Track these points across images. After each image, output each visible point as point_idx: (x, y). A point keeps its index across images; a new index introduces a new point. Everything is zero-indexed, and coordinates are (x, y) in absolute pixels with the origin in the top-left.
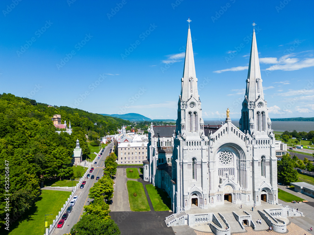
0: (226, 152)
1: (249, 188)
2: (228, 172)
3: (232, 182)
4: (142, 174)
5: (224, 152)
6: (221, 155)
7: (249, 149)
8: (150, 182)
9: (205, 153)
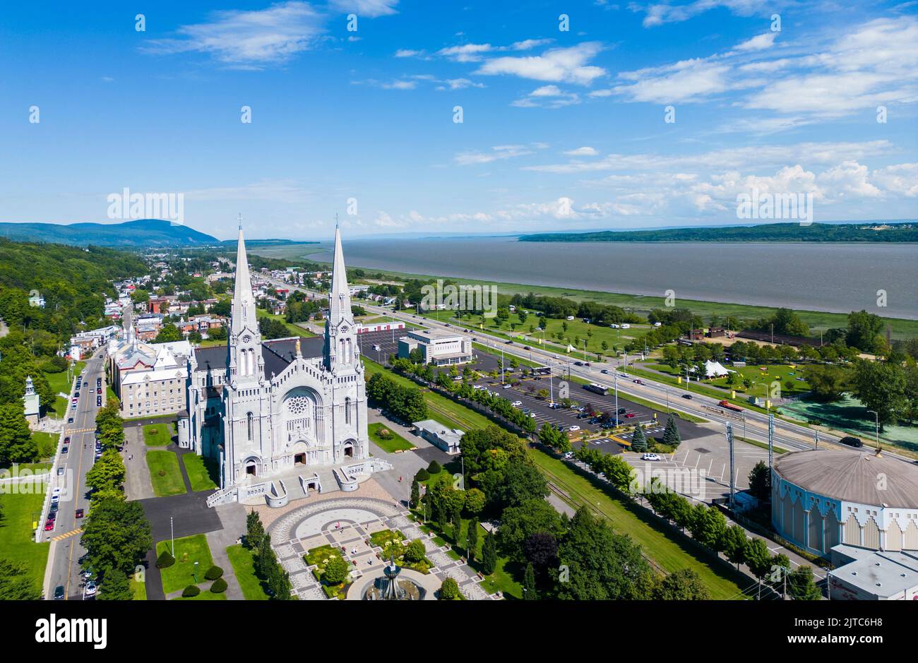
0: (297, 398)
1: (328, 442)
2: (300, 425)
3: (305, 438)
4: (176, 435)
5: (295, 398)
6: (292, 402)
7: (327, 391)
8: (192, 449)
9: (265, 404)
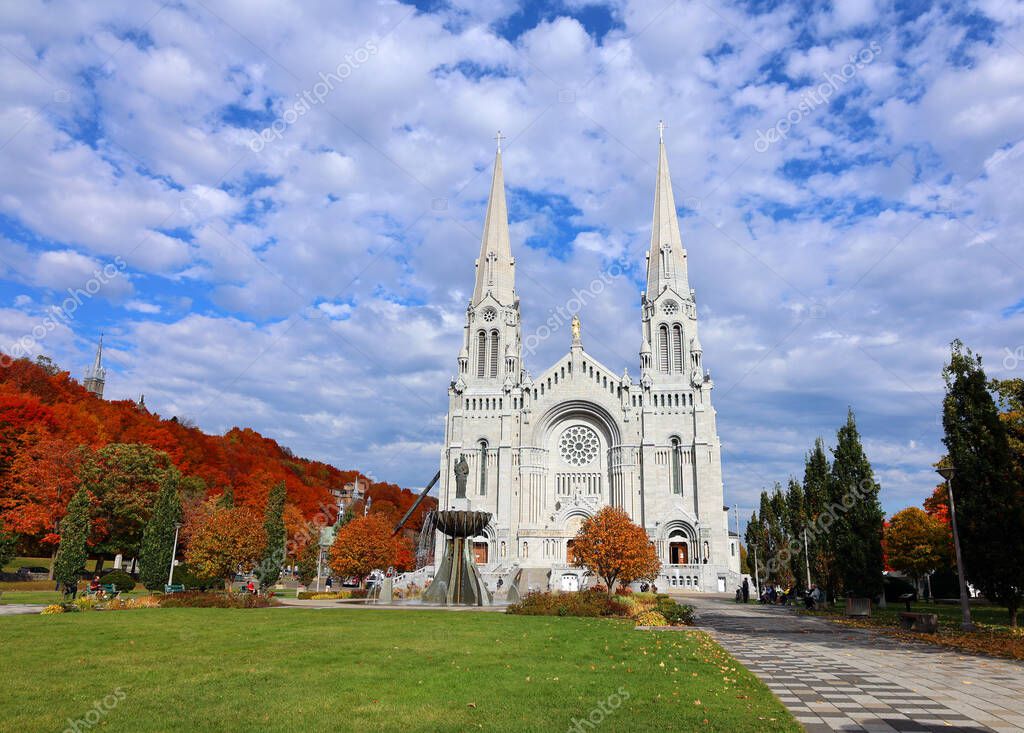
0: (579, 432)
3: (586, 507)
5: (575, 432)
6: (567, 440)
7: (630, 415)
9: (511, 425)
